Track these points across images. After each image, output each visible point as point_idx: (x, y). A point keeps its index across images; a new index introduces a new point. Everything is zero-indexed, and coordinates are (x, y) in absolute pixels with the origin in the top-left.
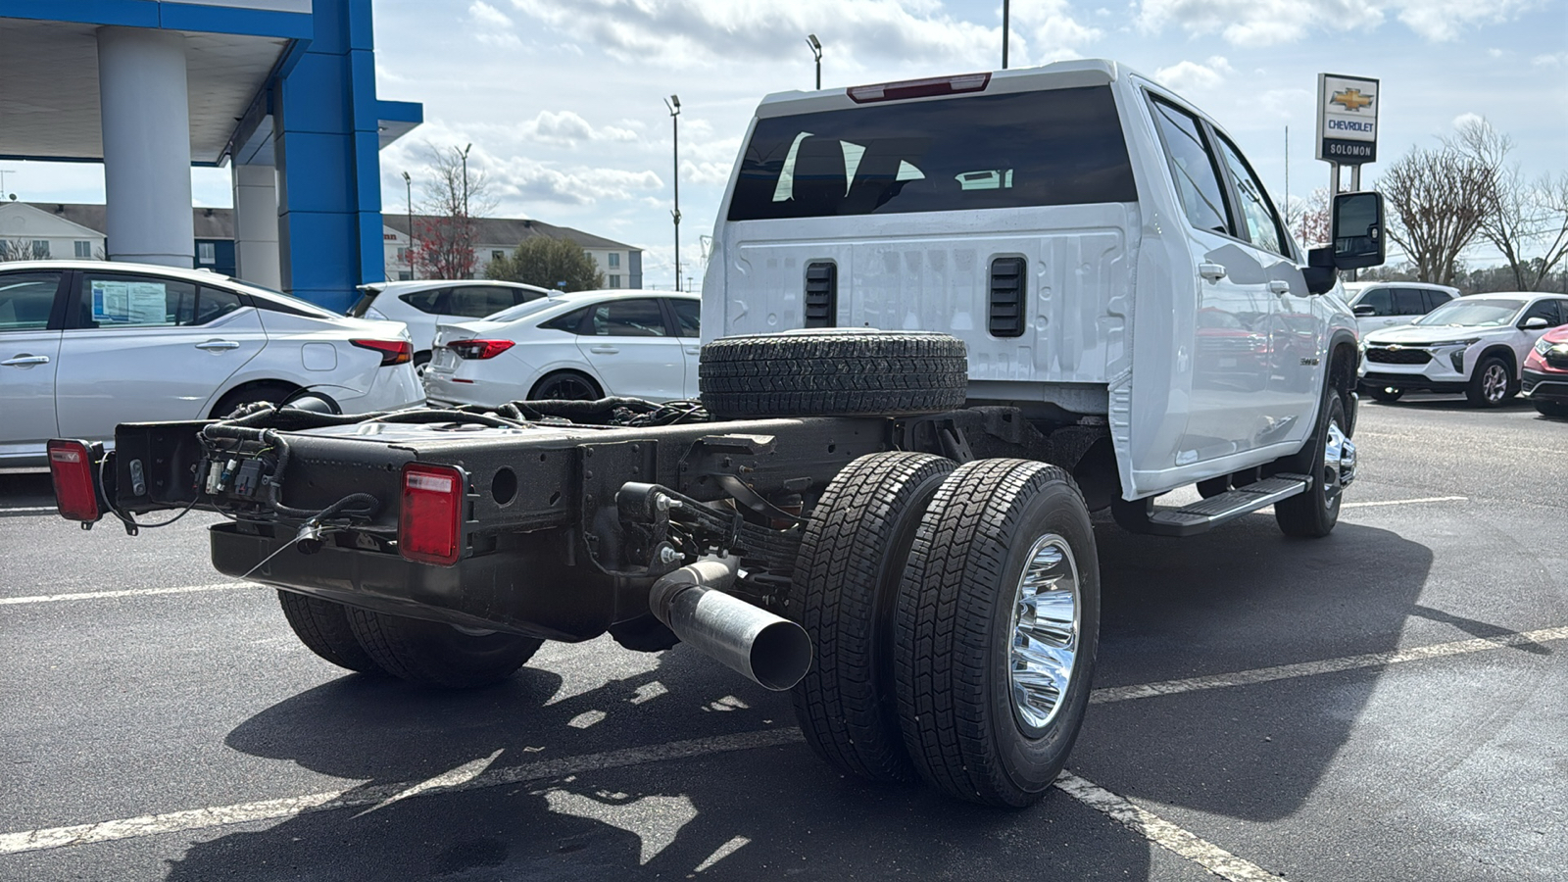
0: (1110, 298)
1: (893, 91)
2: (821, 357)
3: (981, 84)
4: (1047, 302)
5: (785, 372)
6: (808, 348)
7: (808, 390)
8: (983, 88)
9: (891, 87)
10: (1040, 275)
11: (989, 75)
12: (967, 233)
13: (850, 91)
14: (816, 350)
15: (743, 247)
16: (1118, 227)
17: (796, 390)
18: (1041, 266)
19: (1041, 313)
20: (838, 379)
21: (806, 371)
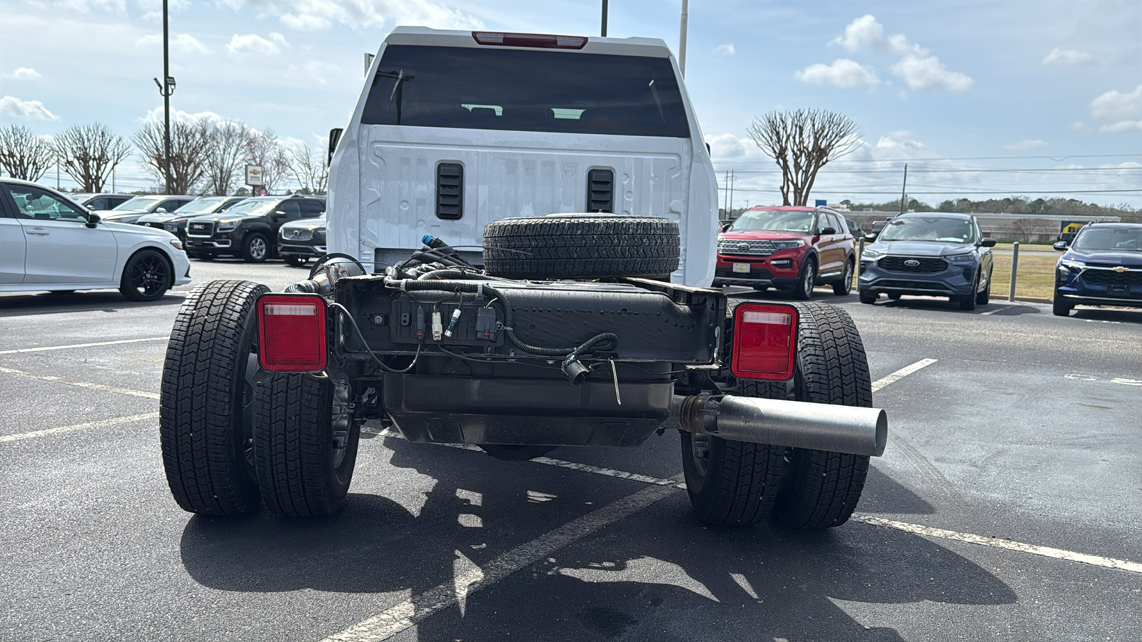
0: (671, 201)
1: (510, 39)
2: (633, 234)
3: (579, 44)
4: (630, 202)
5: (608, 243)
6: (624, 226)
7: (625, 257)
8: (581, 47)
9: (508, 36)
10: (625, 183)
11: (586, 40)
12: (571, 150)
13: (474, 34)
14: (629, 228)
15: (376, 146)
16: (678, 155)
17: (617, 257)
18: (625, 177)
19: (625, 209)
20: (643, 250)
21: (623, 243)
